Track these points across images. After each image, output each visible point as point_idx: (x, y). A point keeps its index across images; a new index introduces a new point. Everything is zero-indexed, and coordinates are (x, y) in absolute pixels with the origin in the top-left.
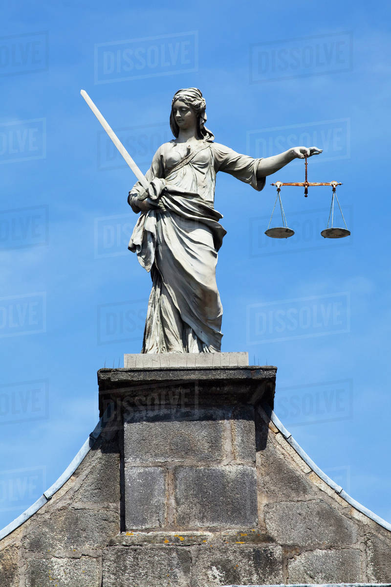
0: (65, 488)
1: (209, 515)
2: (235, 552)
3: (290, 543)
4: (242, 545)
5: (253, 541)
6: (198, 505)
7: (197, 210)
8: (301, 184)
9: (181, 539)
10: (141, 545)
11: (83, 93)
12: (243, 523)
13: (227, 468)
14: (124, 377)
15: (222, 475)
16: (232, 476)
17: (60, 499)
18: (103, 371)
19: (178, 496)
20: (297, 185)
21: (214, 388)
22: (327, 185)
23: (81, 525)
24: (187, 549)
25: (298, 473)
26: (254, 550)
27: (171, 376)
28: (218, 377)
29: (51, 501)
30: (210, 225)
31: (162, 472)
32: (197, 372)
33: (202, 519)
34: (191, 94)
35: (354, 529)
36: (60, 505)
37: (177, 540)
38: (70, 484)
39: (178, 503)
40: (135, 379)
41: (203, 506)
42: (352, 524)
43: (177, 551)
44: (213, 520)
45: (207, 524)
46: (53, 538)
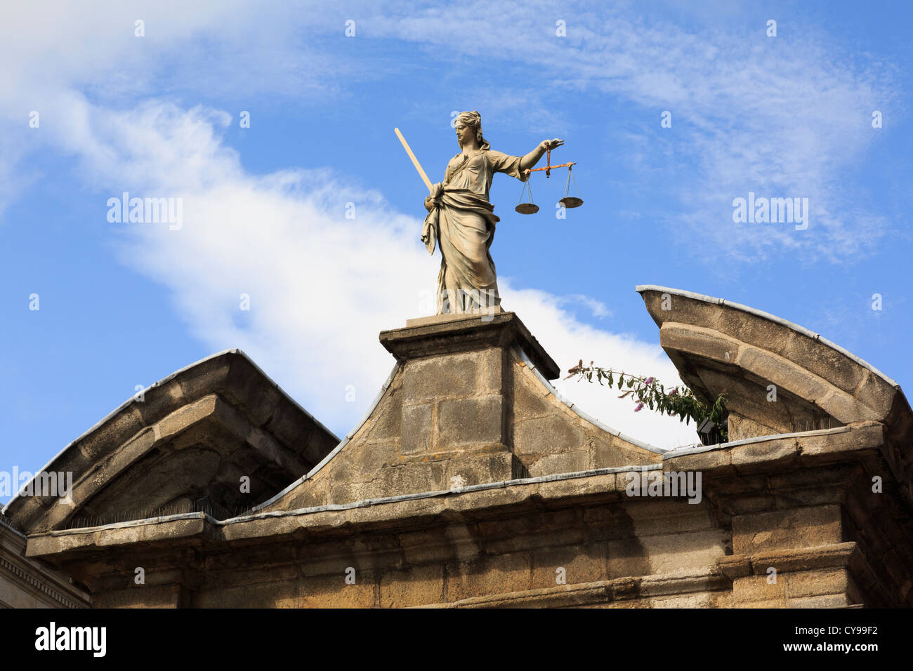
0: (363, 430)
1: (464, 435)
2: (476, 461)
3: (530, 452)
4: (482, 455)
5: (492, 452)
6: (456, 430)
7: (467, 201)
8: (544, 168)
9: (437, 457)
10: (405, 465)
11: (397, 130)
12: (489, 440)
13: (480, 398)
14: (398, 336)
15: (476, 403)
16: (483, 403)
17: (359, 438)
18: (382, 333)
19: (441, 425)
20: (541, 170)
21: (468, 336)
22: (564, 166)
23: (373, 456)
24: (440, 463)
25: (539, 396)
26: (490, 459)
27: (433, 331)
28: (468, 326)
29: (352, 441)
30: (480, 212)
31: (430, 407)
32: (452, 324)
33: (458, 441)
34: (467, 115)
35: (581, 435)
36: (358, 443)
37: (434, 457)
38: (367, 425)
39: (440, 429)
40: (405, 336)
41: (459, 429)
42: (580, 431)
43: (432, 466)
44: (467, 440)
45: (462, 444)
46: (352, 469)
